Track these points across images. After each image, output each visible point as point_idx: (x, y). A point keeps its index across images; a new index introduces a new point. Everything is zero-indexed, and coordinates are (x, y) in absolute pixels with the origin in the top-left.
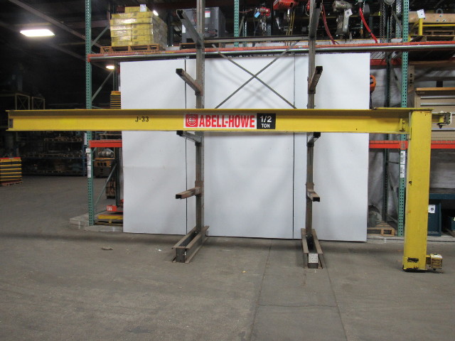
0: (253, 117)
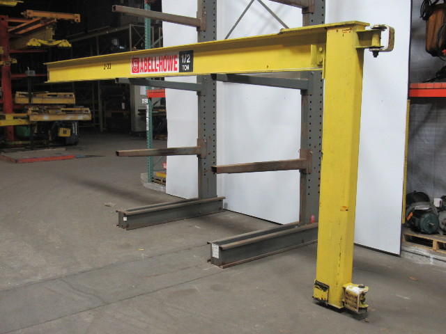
0: (176, 57)
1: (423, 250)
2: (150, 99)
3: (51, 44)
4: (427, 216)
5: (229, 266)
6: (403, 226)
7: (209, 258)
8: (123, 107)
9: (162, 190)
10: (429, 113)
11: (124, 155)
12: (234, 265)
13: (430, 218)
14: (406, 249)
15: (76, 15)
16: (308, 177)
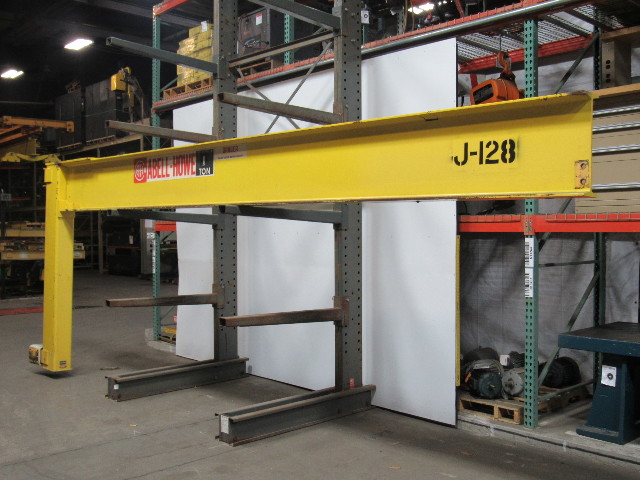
1: (482, 418)
2: (158, 233)
3: (34, 160)
4: (486, 376)
5: (240, 444)
6: (459, 390)
7: (217, 434)
8: (131, 242)
9: (171, 351)
10: (495, 250)
11: (115, 305)
12: (248, 442)
13: (491, 379)
14: (463, 418)
15: (68, 123)
16: (345, 330)
